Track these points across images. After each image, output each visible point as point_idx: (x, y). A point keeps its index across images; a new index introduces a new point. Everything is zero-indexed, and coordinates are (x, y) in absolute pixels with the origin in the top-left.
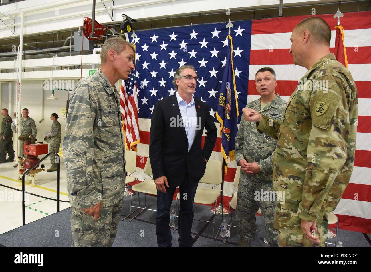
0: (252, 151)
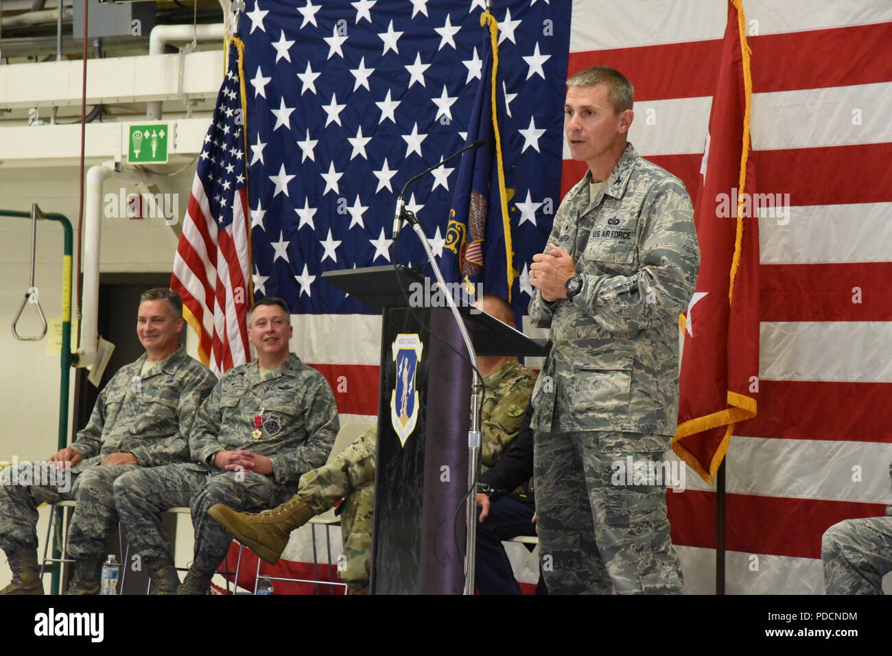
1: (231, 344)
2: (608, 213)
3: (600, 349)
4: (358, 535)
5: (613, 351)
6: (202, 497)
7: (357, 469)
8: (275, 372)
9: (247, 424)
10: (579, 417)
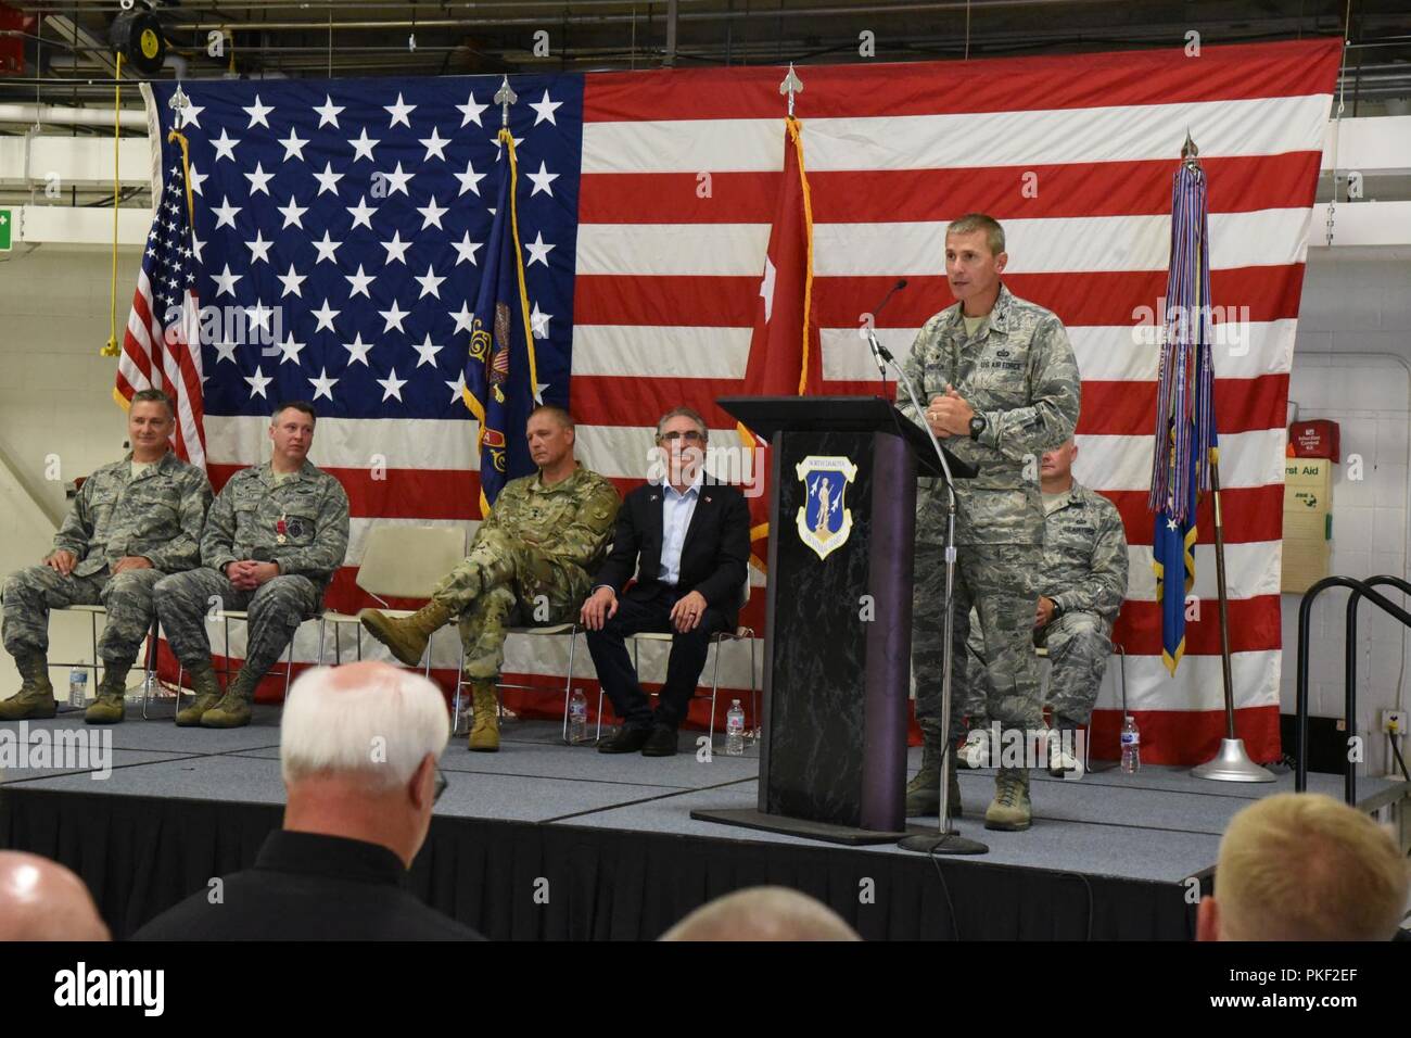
1: (188, 445)
2: (994, 346)
4: (490, 635)
5: (1005, 472)
6: (268, 602)
7: (490, 573)
8: (295, 476)
9: (268, 529)
10: (980, 531)
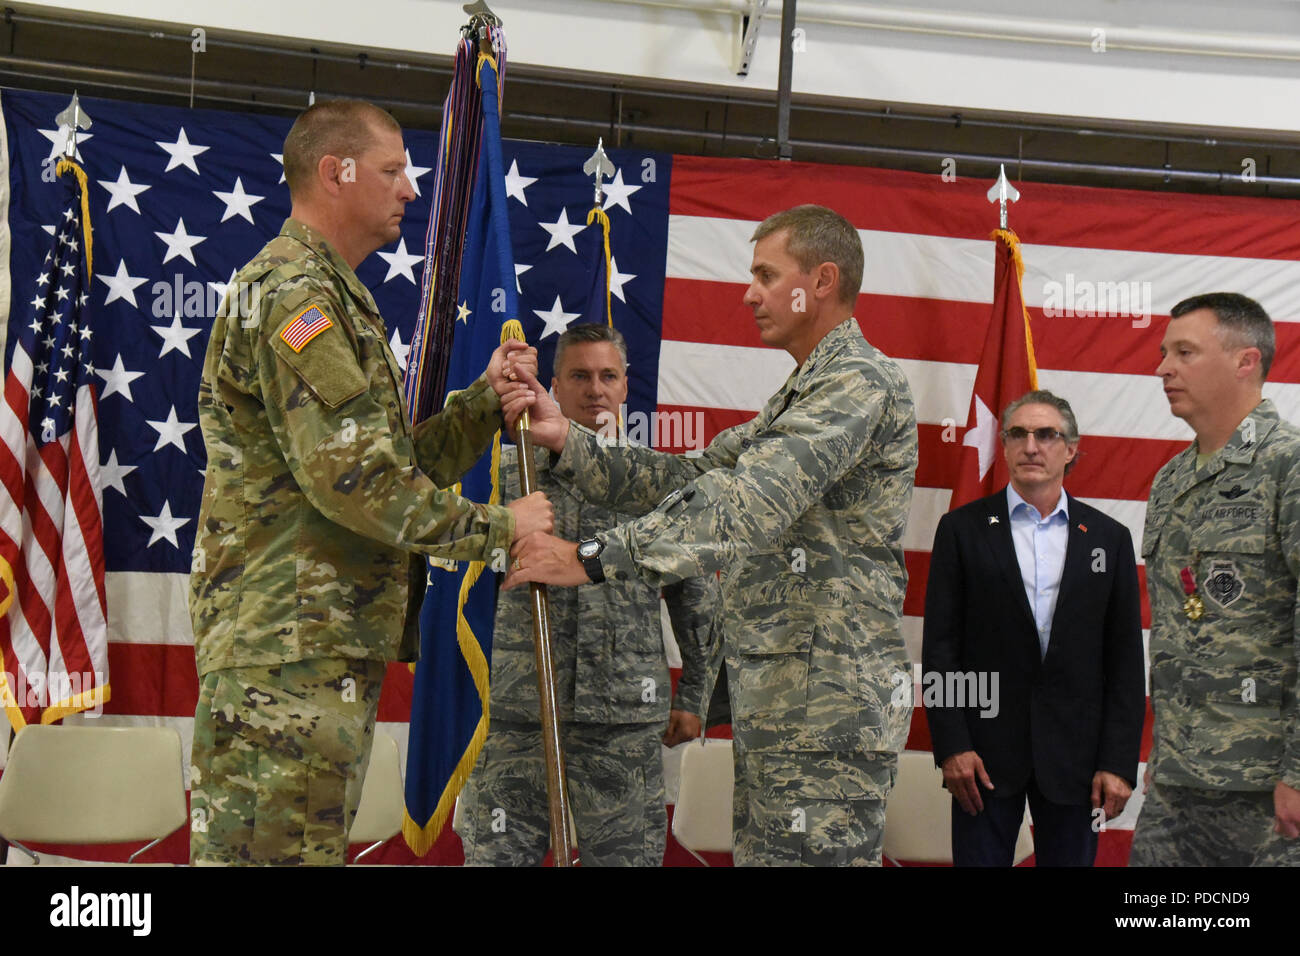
0: (1167, 661)
3: (770, 620)
